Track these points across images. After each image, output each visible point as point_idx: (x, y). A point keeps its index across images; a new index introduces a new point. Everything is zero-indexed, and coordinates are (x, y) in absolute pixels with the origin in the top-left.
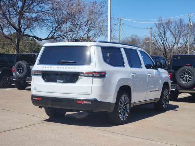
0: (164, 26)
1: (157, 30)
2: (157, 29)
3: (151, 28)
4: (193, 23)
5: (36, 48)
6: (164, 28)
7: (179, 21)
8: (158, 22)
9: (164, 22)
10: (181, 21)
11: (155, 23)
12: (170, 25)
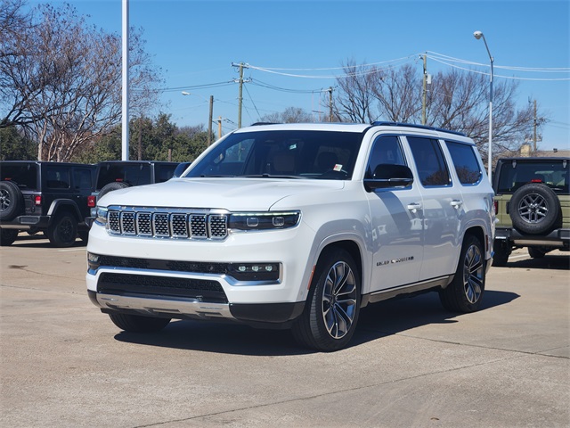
0: (362, 87)
1: (345, 96)
2: (343, 92)
3: (330, 92)
4: (432, 78)
5: (15, 146)
6: (360, 89)
7: (403, 73)
8: (345, 76)
9: (361, 75)
10: (408, 73)
11: (338, 79)
12: (380, 81)
